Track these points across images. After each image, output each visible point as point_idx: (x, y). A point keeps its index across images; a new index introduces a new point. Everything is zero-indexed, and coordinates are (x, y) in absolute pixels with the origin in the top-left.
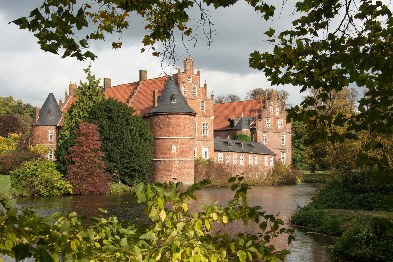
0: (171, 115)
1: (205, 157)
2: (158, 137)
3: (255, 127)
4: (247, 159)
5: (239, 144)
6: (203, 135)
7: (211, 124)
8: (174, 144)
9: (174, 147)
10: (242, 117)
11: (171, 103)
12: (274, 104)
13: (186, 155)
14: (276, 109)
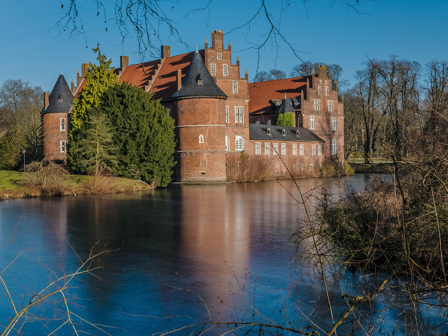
0: (197, 99)
1: (239, 147)
2: (182, 125)
3: (301, 110)
4: (289, 149)
5: (280, 131)
6: (236, 122)
7: (246, 108)
8: (202, 133)
9: (201, 136)
10: (286, 98)
11: (197, 85)
12: (323, 82)
13: (217, 146)
14: (325, 88)
